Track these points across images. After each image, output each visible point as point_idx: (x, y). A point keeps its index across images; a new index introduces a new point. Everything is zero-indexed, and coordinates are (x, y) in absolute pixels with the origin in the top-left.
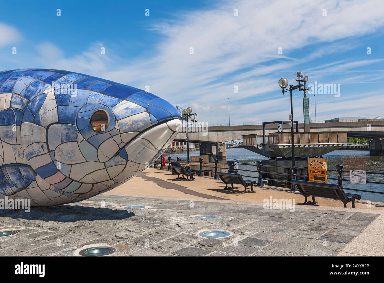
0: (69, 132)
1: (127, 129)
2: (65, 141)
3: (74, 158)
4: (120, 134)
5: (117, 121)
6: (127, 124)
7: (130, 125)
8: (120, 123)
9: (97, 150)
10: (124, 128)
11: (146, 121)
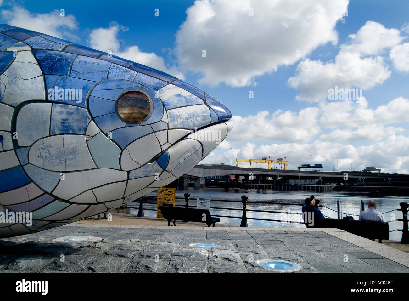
0: (70, 118)
1: (179, 124)
2: (57, 132)
3: (72, 162)
4: (168, 129)
5: (166, 110)
6: (180, 117)
7: (184, 119)
8: (170, 114)
9: (122, 151)
10: (176, 123)
11: (205, 117)
